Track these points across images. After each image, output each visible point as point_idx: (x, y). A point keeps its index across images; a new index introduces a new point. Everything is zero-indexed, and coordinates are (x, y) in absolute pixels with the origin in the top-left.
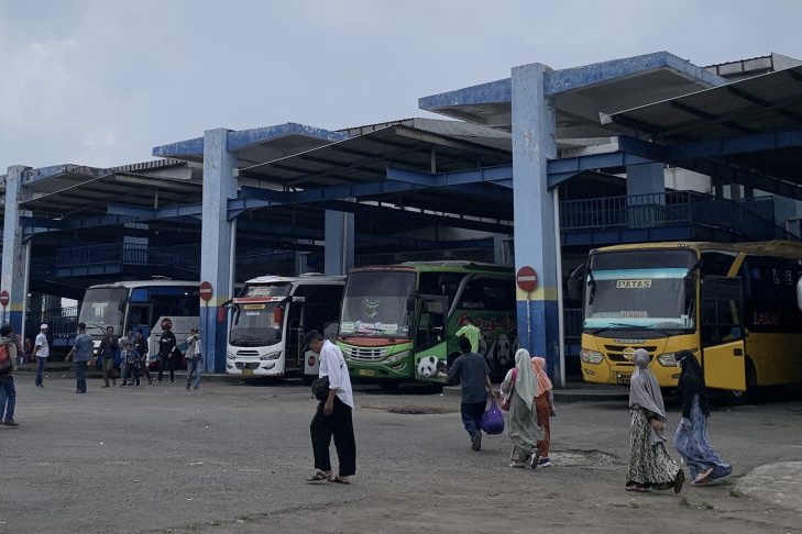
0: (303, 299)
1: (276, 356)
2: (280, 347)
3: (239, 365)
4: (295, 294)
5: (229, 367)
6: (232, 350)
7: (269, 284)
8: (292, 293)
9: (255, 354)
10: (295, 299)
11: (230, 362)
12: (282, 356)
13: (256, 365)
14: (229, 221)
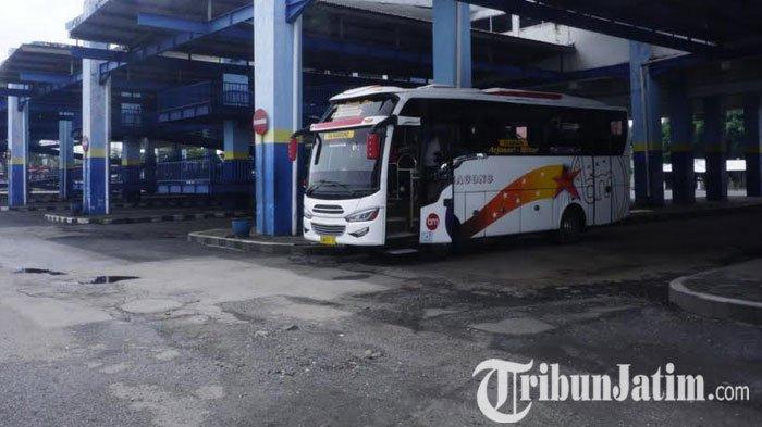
0: (416, 121)
1: (373, 215)
2: (377, 199)
3: (318, 228)
4: (403, 113)
5: (306, 231)
6: (310, 203)
7: (361, 99)
8: (397, 111)
9: (337, 210)
10: (402, 121)
11: (307, 222)
12: (382, 215)
13: (339, 230)
14: (290, 21)
